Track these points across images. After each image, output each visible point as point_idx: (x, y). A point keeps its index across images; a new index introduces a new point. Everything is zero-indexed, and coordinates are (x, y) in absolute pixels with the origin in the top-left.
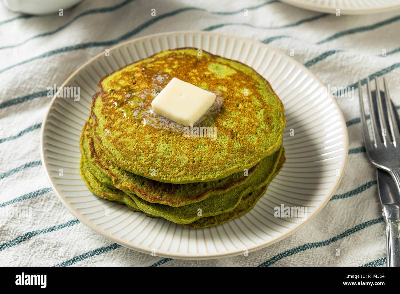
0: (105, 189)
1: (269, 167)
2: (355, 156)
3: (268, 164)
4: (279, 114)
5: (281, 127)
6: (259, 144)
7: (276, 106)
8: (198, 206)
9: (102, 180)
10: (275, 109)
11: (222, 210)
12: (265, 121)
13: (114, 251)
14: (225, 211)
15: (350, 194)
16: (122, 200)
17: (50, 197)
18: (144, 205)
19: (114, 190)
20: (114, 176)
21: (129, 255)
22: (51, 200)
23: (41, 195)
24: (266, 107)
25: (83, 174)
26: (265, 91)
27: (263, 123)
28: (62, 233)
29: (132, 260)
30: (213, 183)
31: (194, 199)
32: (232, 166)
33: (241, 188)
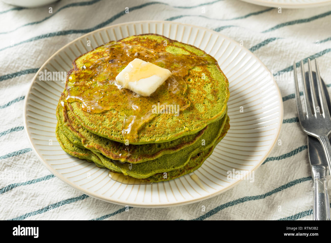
0: (76, 149)
1: (215, 132)
2: (289, 125)
3: (214, 129)
4: (224, 88)
5: (225, 99)
6: (206, 112)
7: (222, 82)
8: (154, 163)
9: (73, 141)
10: (221, 84)
11: (174, 167)
12: (211, 93)
13: (82, 201)
14: (176, 168)
15: (285, 156)
16: (90, 158)
17: (30, 156)
18: (108, 162)
19: (84, 150)
20: (83, 137)
21: (95, 204)
22: (31, 158)
23: (23, 154)
24: (213, 82)
25: (58, 136)
26: (213, 69)
27: (210, 95)
28: (40, 186)
29: (97, 208)
30: (166, 144)
31: (150, 157)
32: (182, 129)
33: (190, 149)
